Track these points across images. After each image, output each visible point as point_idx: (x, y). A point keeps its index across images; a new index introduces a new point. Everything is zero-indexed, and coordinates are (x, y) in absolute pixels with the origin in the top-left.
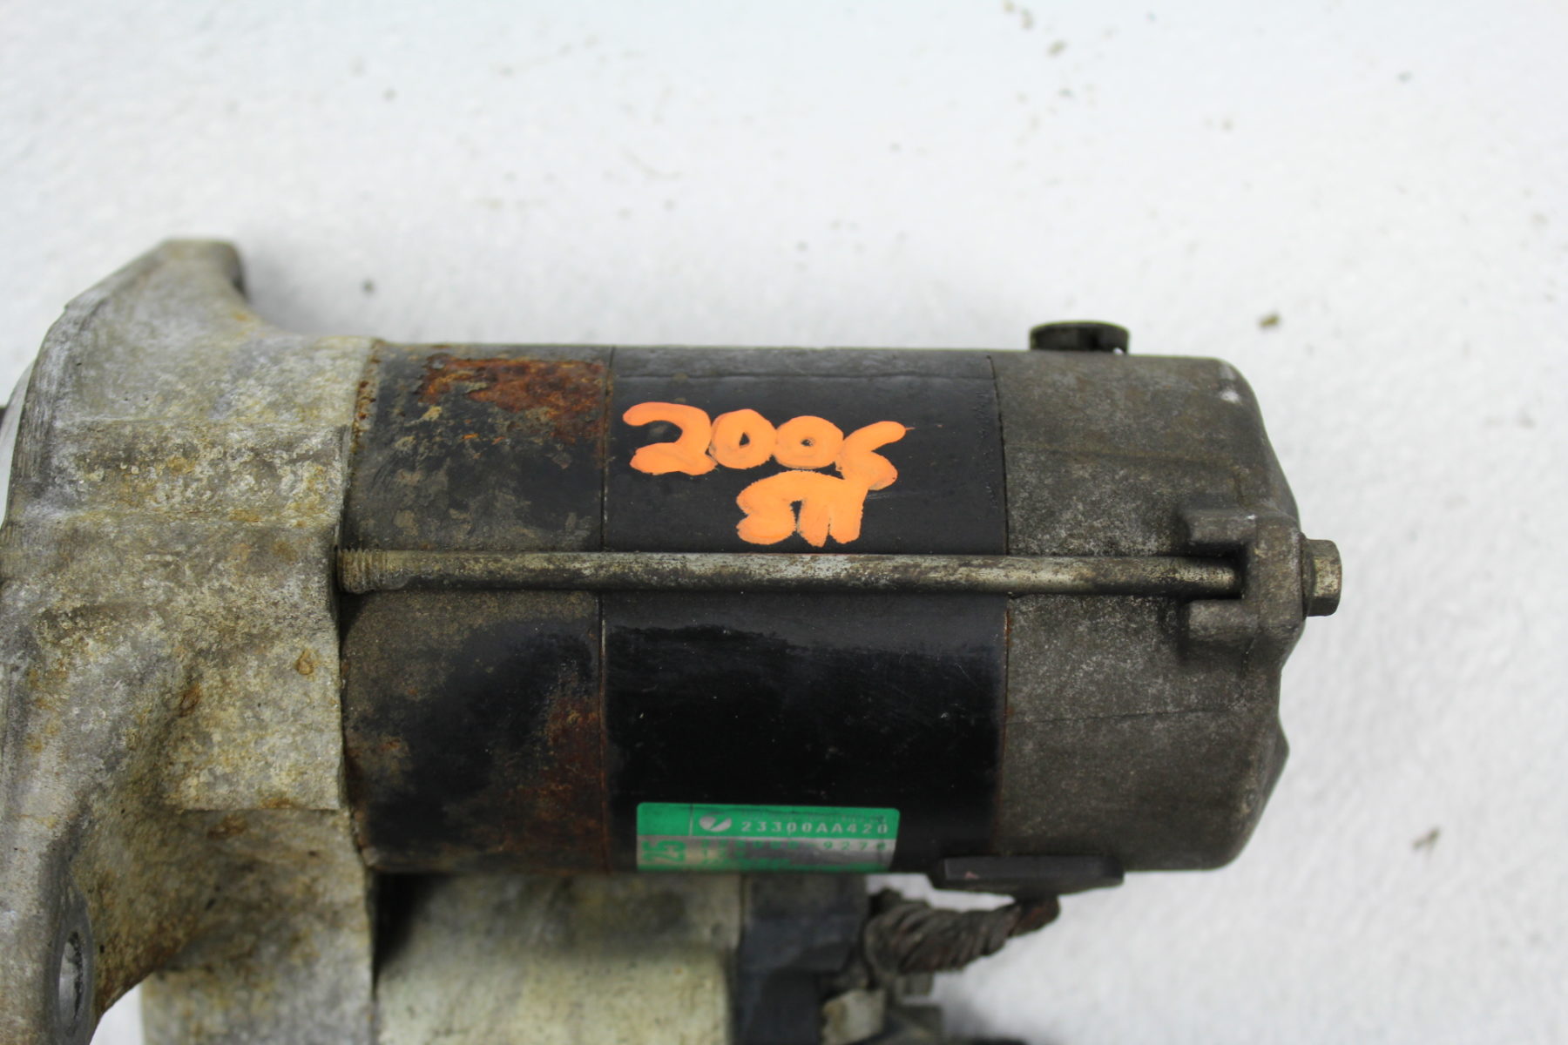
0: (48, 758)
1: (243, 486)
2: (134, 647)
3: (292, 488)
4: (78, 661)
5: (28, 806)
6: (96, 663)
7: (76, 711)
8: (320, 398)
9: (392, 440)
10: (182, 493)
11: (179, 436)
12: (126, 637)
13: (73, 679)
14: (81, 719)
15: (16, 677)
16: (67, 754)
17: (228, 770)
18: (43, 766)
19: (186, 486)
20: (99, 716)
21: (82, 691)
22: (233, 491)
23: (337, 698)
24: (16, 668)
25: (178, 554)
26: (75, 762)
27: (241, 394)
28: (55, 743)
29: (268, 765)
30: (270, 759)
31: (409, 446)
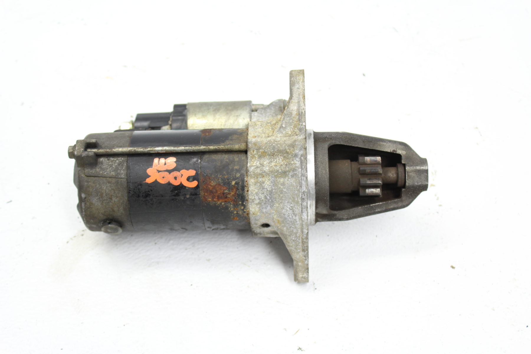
0: (294, 113)
1: (266, 162)
2: (282, 133)
3: (257, 162)
4: (292, 130)
5: (297, 104)
6: (289, 130)
7: (291, 121)
8: (255, 185)
9: (240, 176)
10: (277, 160)
11: (278, 168)
12: (284, 134)
13: (292, 127)
14: (290, 119)
15: (301, 124)
16: (291, 114)
17: (268, 124)
18: (295, 111)
19: (276, 162)
20: (287, 121)
21: (291, 125)
22: (268, 161)
23: (249, 134)
24: (301, 125)
25: (274, 143)
26: (290, 112)
27: (270, 185)
28: (293, 115)
29: (261, 125)
30: (261, 127)
31: (237, 174)
